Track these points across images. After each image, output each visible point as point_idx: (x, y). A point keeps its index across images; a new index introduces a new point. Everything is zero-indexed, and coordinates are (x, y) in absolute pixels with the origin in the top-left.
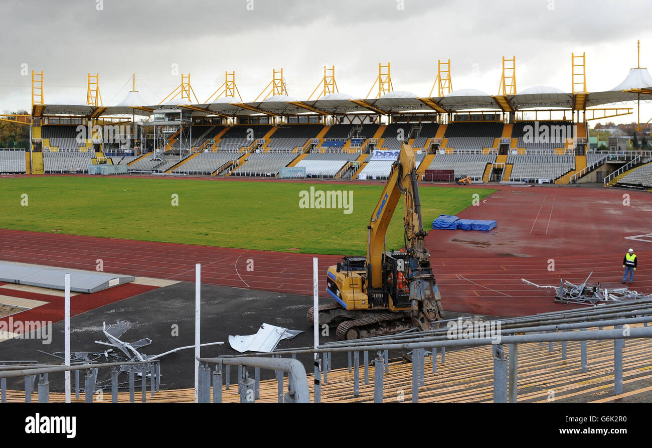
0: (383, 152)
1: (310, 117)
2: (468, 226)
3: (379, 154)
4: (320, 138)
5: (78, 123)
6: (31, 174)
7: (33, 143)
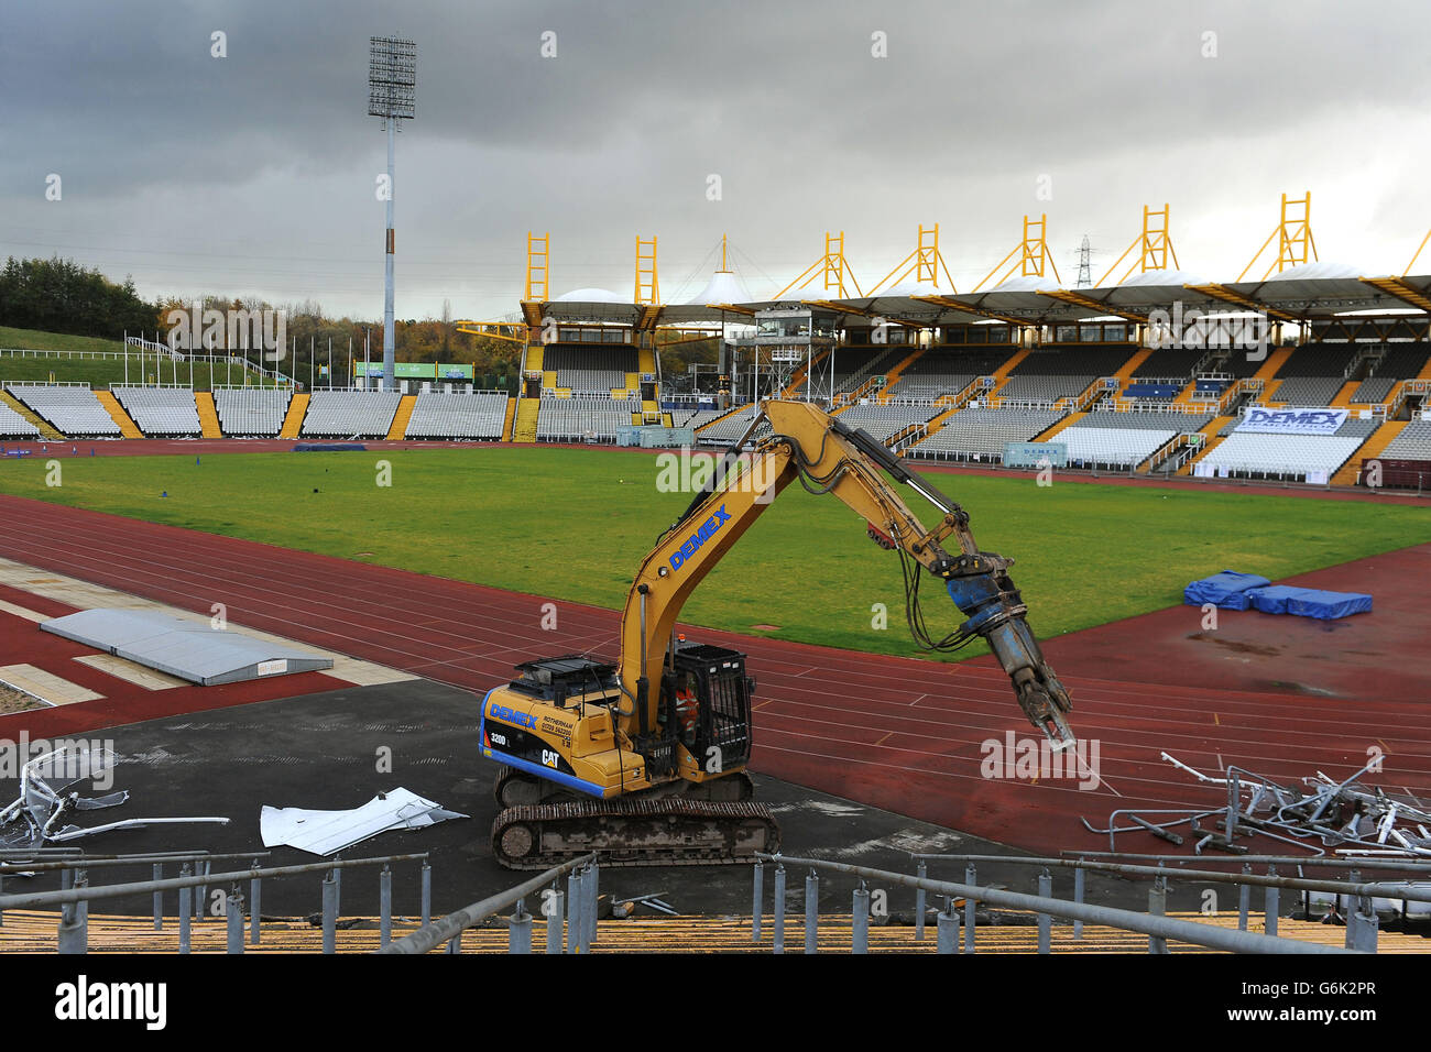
0: (1270, 412)
1: (1107, 327)
2: (1275, 603)
3: (1260, 417)
4: (1123, 376)
5: (616, 340)
6: (511, 441)
7: (525, 378)
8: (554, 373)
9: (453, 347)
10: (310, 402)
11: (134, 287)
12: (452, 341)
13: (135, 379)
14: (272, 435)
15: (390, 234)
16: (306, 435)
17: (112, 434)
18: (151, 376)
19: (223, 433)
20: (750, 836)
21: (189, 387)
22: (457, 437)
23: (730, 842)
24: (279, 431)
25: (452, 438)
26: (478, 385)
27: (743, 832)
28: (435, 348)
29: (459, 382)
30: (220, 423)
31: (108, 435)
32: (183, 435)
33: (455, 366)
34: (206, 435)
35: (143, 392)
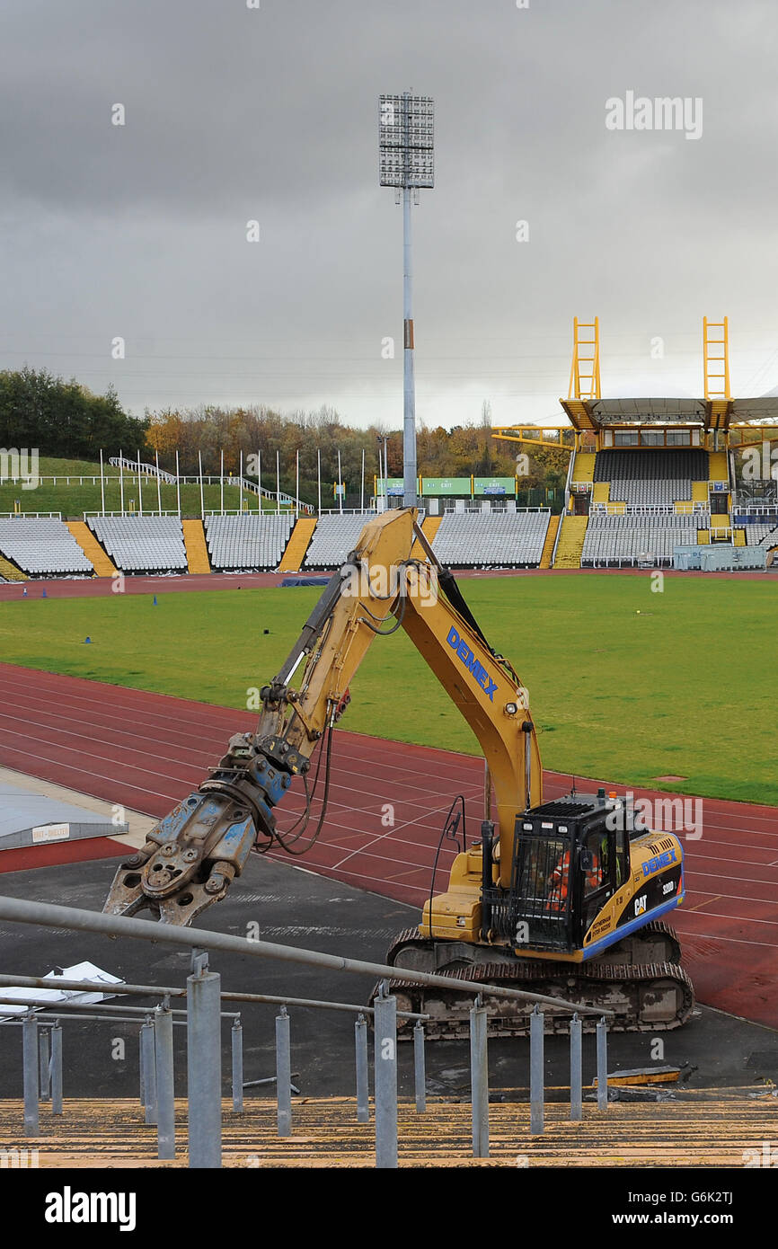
5: (682, 442)
6: (551, 568)
7: (572, 492)
8: (606, 485)
9: (494, 457)
10: (316, 528)
11: (118, 398)
12: (494, 449)
13: (114, 506)
14: (268, 568)
15: (408, 326)
16: (309, 567)
17: (83, 572)
18: (132, 503)
19: (213, 567)
20: (659, 999)
21: (177, 514)
22: (487, 565)
23: (637, 1007)
24: (278, 563)
25: (479, 566)
26: (522, 502)
27: (652, 995)
28: (475, 458)
29: (499, 499)
30: (210, 556)
31: (78, 573)
32: (165, 571)
33: (494, 480)
34: (192, 570)
35: (124, 521)
